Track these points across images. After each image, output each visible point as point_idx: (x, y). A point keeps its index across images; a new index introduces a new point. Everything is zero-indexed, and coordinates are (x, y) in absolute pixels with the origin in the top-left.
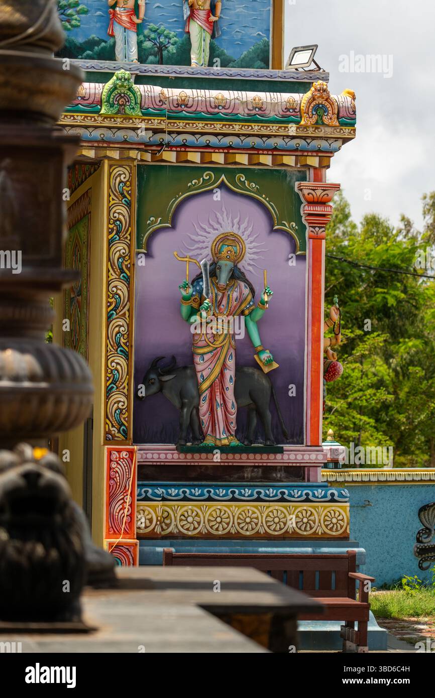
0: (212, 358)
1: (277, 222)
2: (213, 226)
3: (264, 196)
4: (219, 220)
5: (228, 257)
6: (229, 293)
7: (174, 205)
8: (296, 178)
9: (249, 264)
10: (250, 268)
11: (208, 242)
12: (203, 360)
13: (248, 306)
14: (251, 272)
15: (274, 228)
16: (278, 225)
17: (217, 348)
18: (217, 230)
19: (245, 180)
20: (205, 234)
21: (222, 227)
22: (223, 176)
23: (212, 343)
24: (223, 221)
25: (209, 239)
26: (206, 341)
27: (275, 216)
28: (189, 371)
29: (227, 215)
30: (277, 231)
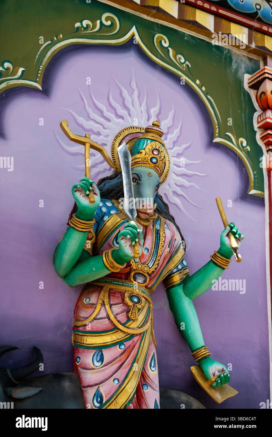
0: (124, 357)
1: (219, 131)
2: (115, 109)
3: (198, 82)
4: (126, 102)
5: (154, 160)
6: (158, 227)
7: (49, 53)
8: (245, 68)
9: (175, 193)
10: (177, 200)
11: (107, 136)
12: (102, 359)
13: (180, 267)
14: (177, 206)
15: (214, 141)
16: (220, 137)
17: (133, 336)
18: (122, 118)
19: (169, 46)
20: (101, 120)
21: (130, 115)
22: (134, 29)
23: (124, 325)
24: (133, 105)
25: (107, 130)
26: (109, 319)
27: (216, 121)
28: (67, 384)
29: (138, 97)
30: (219, 146)
